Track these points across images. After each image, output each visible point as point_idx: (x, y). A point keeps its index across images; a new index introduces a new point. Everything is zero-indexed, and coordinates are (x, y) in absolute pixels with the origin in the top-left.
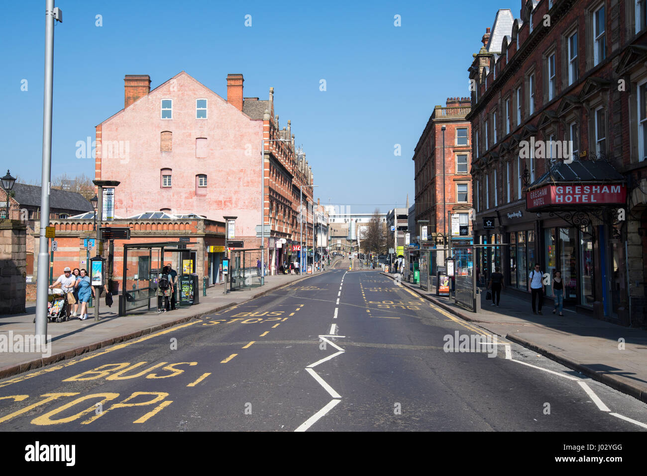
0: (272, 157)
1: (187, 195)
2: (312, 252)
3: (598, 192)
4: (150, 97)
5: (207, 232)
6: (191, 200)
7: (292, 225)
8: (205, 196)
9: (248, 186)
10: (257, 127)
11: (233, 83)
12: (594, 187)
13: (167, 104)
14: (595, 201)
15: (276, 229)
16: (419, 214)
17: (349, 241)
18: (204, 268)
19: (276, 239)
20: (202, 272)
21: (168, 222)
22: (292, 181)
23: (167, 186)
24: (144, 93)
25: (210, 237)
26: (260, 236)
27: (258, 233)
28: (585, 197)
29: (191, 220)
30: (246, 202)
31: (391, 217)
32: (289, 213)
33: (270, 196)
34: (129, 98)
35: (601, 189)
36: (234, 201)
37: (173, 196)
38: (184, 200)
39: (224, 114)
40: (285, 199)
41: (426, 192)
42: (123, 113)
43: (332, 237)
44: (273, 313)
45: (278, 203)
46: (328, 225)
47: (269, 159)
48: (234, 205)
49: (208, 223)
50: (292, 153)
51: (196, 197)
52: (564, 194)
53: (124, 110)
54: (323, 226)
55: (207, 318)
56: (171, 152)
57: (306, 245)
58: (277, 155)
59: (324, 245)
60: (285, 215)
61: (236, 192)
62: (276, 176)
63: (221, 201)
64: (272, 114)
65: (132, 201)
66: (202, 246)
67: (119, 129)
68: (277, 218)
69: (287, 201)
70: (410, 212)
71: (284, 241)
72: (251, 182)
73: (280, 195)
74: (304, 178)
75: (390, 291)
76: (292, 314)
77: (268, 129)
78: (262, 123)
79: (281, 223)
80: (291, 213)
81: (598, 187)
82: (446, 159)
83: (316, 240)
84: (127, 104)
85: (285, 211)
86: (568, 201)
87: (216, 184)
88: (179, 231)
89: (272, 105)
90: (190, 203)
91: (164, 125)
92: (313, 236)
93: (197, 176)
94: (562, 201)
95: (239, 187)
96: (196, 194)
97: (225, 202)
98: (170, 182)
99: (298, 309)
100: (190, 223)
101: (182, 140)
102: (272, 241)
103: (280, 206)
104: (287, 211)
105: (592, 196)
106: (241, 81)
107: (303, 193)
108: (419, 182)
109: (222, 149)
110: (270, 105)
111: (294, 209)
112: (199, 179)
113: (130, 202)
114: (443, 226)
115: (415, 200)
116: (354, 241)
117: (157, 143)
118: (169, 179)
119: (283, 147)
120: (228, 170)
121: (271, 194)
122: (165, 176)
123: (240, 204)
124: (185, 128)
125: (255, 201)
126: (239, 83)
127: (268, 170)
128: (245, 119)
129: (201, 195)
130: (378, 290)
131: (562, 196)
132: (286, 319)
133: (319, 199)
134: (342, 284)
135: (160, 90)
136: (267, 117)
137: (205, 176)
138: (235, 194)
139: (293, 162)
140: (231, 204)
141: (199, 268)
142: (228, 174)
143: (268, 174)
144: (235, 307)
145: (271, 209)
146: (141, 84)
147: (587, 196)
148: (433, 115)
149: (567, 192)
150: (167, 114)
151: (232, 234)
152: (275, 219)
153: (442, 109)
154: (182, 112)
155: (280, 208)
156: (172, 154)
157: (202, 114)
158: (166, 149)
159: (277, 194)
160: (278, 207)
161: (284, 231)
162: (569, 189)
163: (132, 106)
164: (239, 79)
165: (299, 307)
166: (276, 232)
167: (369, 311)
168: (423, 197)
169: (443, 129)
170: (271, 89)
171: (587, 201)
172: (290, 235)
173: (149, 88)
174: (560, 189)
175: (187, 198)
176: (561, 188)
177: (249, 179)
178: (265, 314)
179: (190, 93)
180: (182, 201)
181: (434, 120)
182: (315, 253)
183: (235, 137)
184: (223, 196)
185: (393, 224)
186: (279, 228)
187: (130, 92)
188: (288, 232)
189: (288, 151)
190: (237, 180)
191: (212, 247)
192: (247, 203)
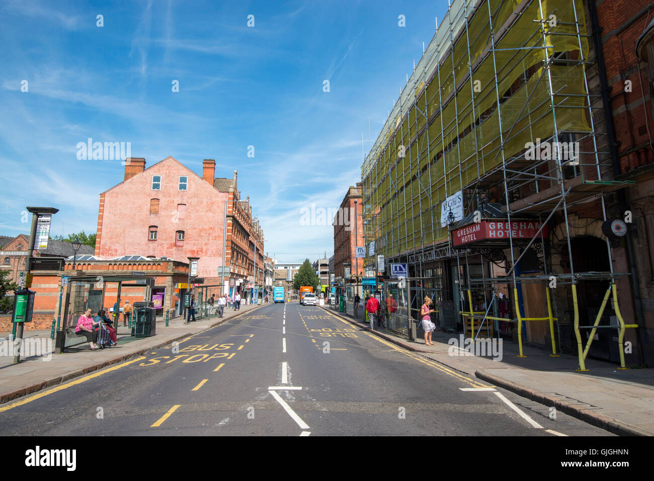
0: (234, 219)
1: (168, 246)
2: (261, 289)
3: (525, 228)
4: (144, 174)
5: (176, 271)
6: (171, 250)
7: (248, 269)
8: (182, 246)
9: (215, 239)
10: (224, 197)
11: (207, 166)
12: (521, 224)
13: (157, 179)
14: (523, 236)
15: (236, 272)
16: (337, 261)
17: (287, 281)
18: (172, 301)
19: (235, 279)
20: (169, 305)
21: (142, 264)
22: (249, 238)
23: (154, 239)
24: (140, 171)
25: (179, 276)
26: (221, 275)
27: (219, 273)
28: (514, 232)
29: (163, 261)
30: (214, 251)
31: (316, 265)
32: (246, 261)
33: (232, 247)
34: (128, 174)
35: (527, 226)
36: (204, 250)
37: (158, 246)
38: (165, 249)
39: (200, 187)
40: (243, 250)
41: (343, 246)
42: (123, 185)
43: (276, 279)
44: (222, 346)
45: (238, 253)
46: (273, 271)
47: (232, 220)
48: (204, 254)
49: (177, 264)
50: (249, 218)
51: (175, 247)
52: (497, 230)
53: (123, 182)
54: (270, 271)
55: (153, 353)
56: (158, 214)
57: (258, 284)
58: (238, 218)
59: (271, 284)
60: (243, 262)
61: (206, 244)
62: (237, 233)
63: (195, 251)
64: (235, 188)
65: (125, 250)
66: (170, 283)
67: (119, 196)
68: (237, 264)
69: (245, 252)
70: (330, 261)
71: (241, 280)
72: (218, 236)
73: (239, 247)
74: (258, 237)
75: (324, 318)
76: (241, 347)
77: (232, 199)
78: (228, 194)
79: (240, 267)
80: (248, 260)
81: (525, 224)
82: (357, 222)
83: (265, 281)
84: (126, 178)
85: (243, 259)
86: (500, 236)
87: (191, 238)
88: (151, 271)
89: (236, 182)
90: (170, 252)
91: (154, 194)
92: (263, 278)
93: (177, 232)
94: (495, 236)
95: (208, 240)
96: (175, 245)
97: (197, 251)
98: (155, 236)
99: (247, 341)
100: (162, 264)
101: (167, 205)
102: (233, 281)
103: (239, 255)
104: (245, 259)
105: (520, 232)
106: (214, 165)
107: (256, 247)
108: (337, 240)
109: (197, 212)
110: (234, 182)
111: (250, 258)
112: (178, 235)
113: (124, 251)
114: (356, 270)
115: (335, 252)
116: (291, 281)
117: (147, 207)
118: (155, 234)
119: (244, 214)
120: (201, 228)
121: (233, 246)
122: (152, 232)
123: (209, 253)
124: (169, 197)
125: (220, 251)
126: (212, 166)
127: (231, 228)
128: (215, 191)
129: (179, 246)
130: (314, 318)
131: (494, 232)
132: (233, 354)
133: (267, 253)
134: (285, 313)
135: (152, 169)
136: (231, 190)
137: (183, 232)
138: (205, 245)
139: (250, 225)
140: (202, 253)
141: (167, 301)
142: (201, 231)
143: (231, 231)
144: (189, 338)
145: (232, 257)
146: (139, 164)
147: (515, 231)
148: (349, 193)
149: (499, 228)
150: (156, 186)
151: (195, 272)
152: (235, 264)
153: (355, 188)
154: (167, 185)
155: (239, 257)
156: (159, 215)
157: (183, 187)
158: (154, 212)
159: (237, 246)
160: (238, 256)
161: (242, 274)
162: (500, 225)
163: (130, 180)
164: (213, 163)
165: (248, 337)
166: (236, 274)
167: (314, 341)
168: (341, 250)
169: (356, 202)
170: (236, 171)
171: (516, 236)
172: (246, 277)
173: (144, 167)
174: (492, 224)
175: (168, 248)
176: (494, 224)
177: (217, 235)
178: (213, 347)
179: (175, 172)
180: (164, 250)
181: (349, 196)
182: (264, 290)
183: (207, 204)
184: (196, 247)
185: (317, 270)
186: (238, 271)
187: (129, 169)
188: (245, 275)
189: (247, 217)
190: (207, 235)
191: (180, 284)
192: (214, 253)
